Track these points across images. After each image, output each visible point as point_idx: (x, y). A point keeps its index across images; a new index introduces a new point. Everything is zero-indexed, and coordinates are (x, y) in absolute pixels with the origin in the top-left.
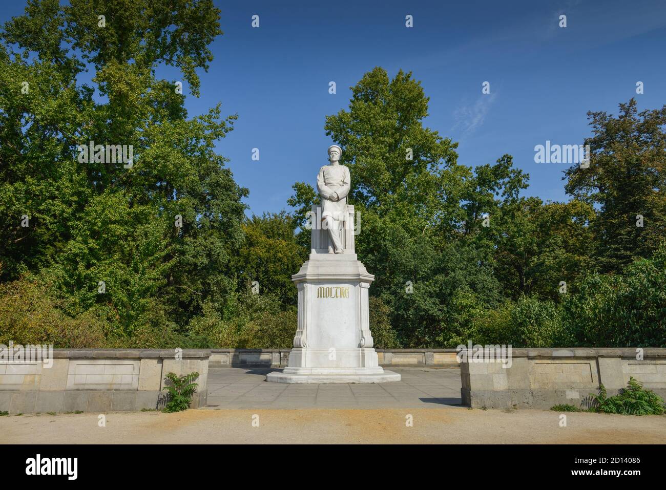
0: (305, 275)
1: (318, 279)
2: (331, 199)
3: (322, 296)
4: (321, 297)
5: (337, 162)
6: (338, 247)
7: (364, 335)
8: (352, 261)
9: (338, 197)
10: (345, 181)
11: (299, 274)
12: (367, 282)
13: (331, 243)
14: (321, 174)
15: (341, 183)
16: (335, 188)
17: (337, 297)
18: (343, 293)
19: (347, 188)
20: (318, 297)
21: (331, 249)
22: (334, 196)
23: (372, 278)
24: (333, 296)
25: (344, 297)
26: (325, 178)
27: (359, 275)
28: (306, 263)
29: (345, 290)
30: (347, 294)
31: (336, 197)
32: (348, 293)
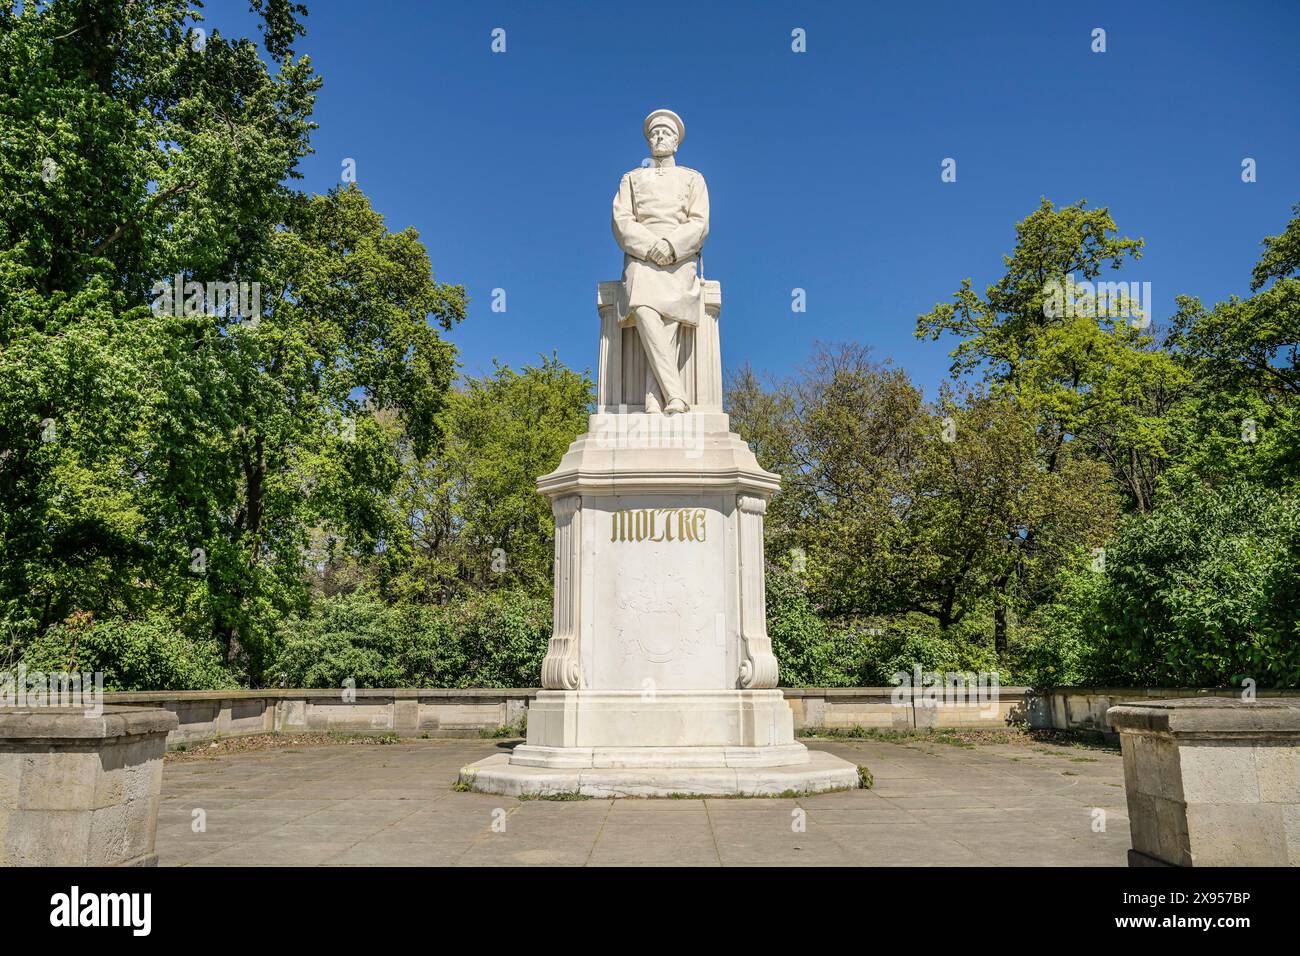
0: (575, 475)
1: (614, 486)
2: (650, 260)
3: (626, 536)
4: (623, 539)
5: (672, 158)
6: (673, 394)
7: (752, 653)
8: (715, 435)
9: (673, 255)
10: (692, 211)
11: (558, 472)
12: (759, 496)
13: (654, 386)
14: (625, 188)
15: (682, 216)
16: (664, 230)
17: (670, 539)
18: (687, 524)
19: (697, 228)
20: (614, 539)
21: (652, 401)
22: (660, 249)
23: (773, 482)
24: (658, 535)
25: (691, 539)
26: (637, 200)
27: (735, 474)
28: (578, 442)
29: (694, 520)
30: (700, 531)
31: (666, 253)
32: (703, 526)
